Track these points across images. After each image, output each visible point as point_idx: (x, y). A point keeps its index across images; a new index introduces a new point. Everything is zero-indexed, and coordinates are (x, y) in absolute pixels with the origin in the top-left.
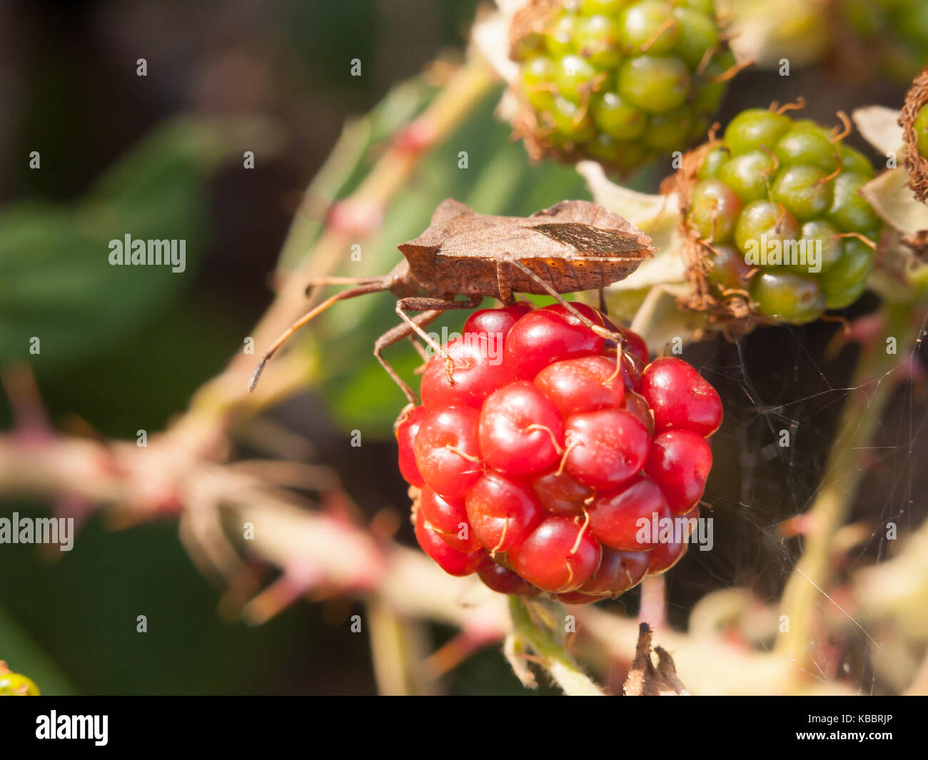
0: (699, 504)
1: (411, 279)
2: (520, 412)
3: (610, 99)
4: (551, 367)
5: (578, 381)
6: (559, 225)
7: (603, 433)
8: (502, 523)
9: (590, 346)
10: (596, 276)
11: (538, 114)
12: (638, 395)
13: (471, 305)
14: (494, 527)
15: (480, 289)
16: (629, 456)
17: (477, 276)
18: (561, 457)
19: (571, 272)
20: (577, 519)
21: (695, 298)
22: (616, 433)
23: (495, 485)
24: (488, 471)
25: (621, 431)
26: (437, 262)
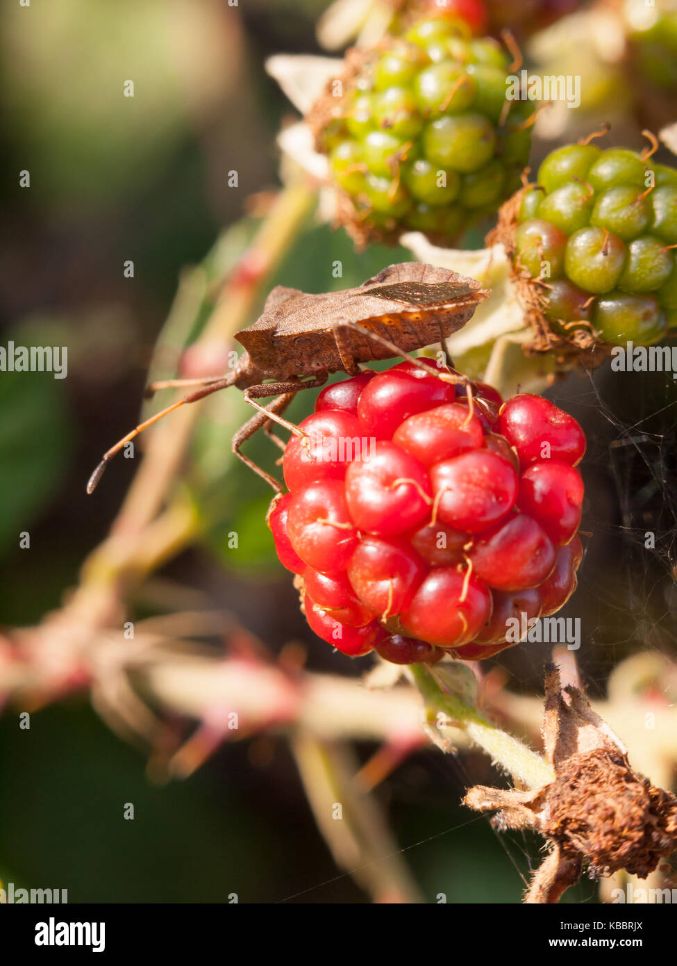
0: (578, 532)
1: (254, 369)
2: (383, 470)
3: (421, 167)
4: (405, 422)
5: (435, 429)
6: (389, 287)
7: (469, 475)
8: (387, 586)
9: (441, 396)
10: (435, 327)
11: (354, 199)
12: (497, 435)
13: (317, 383)
14: (380, 591)
15: (324, 365)
16: (499, 492)
17: (318, 351)
18: (431, 507)
19: (408, 327)
20: (459, 567)
21: (539, 339)
22: (481, 472)
23: (372, 549)
24: (364, 536)
25: (486, 470)
26: (276, 345)
